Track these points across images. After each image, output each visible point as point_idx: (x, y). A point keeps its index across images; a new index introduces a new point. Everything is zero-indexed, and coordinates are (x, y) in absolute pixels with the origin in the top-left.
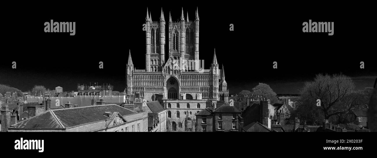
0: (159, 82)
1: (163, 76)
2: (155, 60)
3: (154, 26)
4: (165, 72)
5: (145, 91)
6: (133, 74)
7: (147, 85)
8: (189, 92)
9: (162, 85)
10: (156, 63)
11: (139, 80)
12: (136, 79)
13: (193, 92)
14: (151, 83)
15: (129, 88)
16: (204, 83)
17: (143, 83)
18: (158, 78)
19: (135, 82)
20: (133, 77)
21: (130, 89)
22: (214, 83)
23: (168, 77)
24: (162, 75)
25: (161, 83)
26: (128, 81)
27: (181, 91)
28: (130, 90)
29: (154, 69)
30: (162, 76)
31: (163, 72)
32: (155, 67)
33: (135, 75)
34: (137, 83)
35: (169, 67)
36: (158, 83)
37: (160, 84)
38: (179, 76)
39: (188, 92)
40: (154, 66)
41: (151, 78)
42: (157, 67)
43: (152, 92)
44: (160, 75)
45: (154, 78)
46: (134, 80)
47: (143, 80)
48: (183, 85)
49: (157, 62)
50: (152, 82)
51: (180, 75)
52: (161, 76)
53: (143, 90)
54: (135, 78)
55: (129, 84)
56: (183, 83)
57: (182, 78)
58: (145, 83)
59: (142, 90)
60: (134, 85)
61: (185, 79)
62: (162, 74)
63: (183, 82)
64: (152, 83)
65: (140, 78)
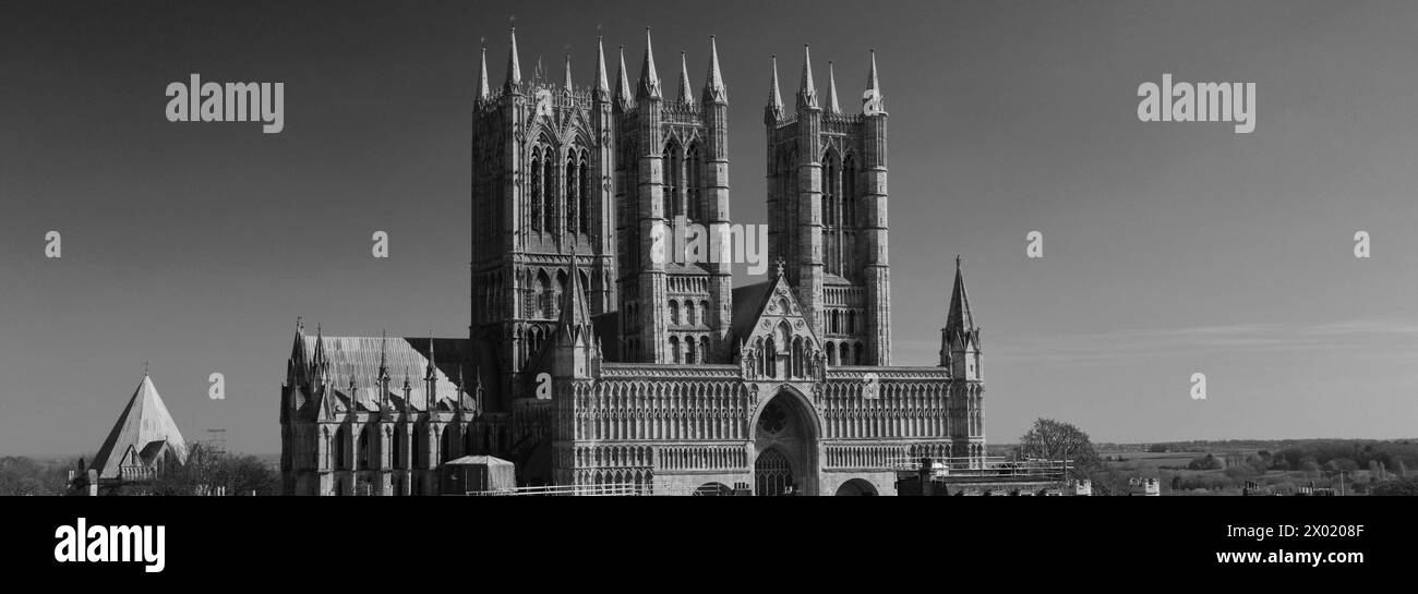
0: (727, 422)
1: (744, 390)
2: (689, 304)
3: (678, 128)
4: (751, 365)
5: (656, 467)
6: (602, 375)
7: (668, 436)
8: (863, 471)
9: (740, 437)
10: (692, 319)
11: (629, 406)
12: (616, 403)
13: (880, 471)
14: (685, 425)
15: (579, 454)
16: (926, 421)
17: (647, 423)
18: (718, 399)
19: (607, 421)
20: (598, 390)
21: (587, 456)
22: (972, 424)
23: (767, 393)
24: (740, 381)
25: (735, 424)
26: (576, 415)
27: (826, 467)
28: (584, 466)
29: (684, 349)
30: (740, 387)
31: (743, 365)
32: (690, 340)
33: (610, 379)
34: (620, 423)
35: (770, 341)
36: (719, 426)
37: (731, 428)
38: (818, 387)
39: (858, 471)
40: (684, 335)
41: (685, 399)
42: (697, 337)
43: (692, 473)
44: (731, 380)
45: (702, 399)
46: (603, 406)
47: (646, 406)
48: (833, 436)
49: (699, 311)
50: (693, 420)
51: (824, 381)
52: (735, 390)
53: (650, 462)
54: (607, 399)
55: (579, 429)
56: (833, 422)
57: (828, 399)
58: (655, 422)
59: (645, 464)
60: (603, 437)
61: (844, 405)
62: (740, 374)
63: (837, 420)
64: (694, 426)
65: (633, 398)
